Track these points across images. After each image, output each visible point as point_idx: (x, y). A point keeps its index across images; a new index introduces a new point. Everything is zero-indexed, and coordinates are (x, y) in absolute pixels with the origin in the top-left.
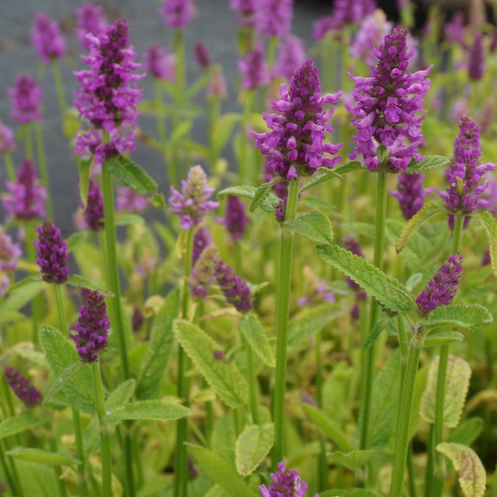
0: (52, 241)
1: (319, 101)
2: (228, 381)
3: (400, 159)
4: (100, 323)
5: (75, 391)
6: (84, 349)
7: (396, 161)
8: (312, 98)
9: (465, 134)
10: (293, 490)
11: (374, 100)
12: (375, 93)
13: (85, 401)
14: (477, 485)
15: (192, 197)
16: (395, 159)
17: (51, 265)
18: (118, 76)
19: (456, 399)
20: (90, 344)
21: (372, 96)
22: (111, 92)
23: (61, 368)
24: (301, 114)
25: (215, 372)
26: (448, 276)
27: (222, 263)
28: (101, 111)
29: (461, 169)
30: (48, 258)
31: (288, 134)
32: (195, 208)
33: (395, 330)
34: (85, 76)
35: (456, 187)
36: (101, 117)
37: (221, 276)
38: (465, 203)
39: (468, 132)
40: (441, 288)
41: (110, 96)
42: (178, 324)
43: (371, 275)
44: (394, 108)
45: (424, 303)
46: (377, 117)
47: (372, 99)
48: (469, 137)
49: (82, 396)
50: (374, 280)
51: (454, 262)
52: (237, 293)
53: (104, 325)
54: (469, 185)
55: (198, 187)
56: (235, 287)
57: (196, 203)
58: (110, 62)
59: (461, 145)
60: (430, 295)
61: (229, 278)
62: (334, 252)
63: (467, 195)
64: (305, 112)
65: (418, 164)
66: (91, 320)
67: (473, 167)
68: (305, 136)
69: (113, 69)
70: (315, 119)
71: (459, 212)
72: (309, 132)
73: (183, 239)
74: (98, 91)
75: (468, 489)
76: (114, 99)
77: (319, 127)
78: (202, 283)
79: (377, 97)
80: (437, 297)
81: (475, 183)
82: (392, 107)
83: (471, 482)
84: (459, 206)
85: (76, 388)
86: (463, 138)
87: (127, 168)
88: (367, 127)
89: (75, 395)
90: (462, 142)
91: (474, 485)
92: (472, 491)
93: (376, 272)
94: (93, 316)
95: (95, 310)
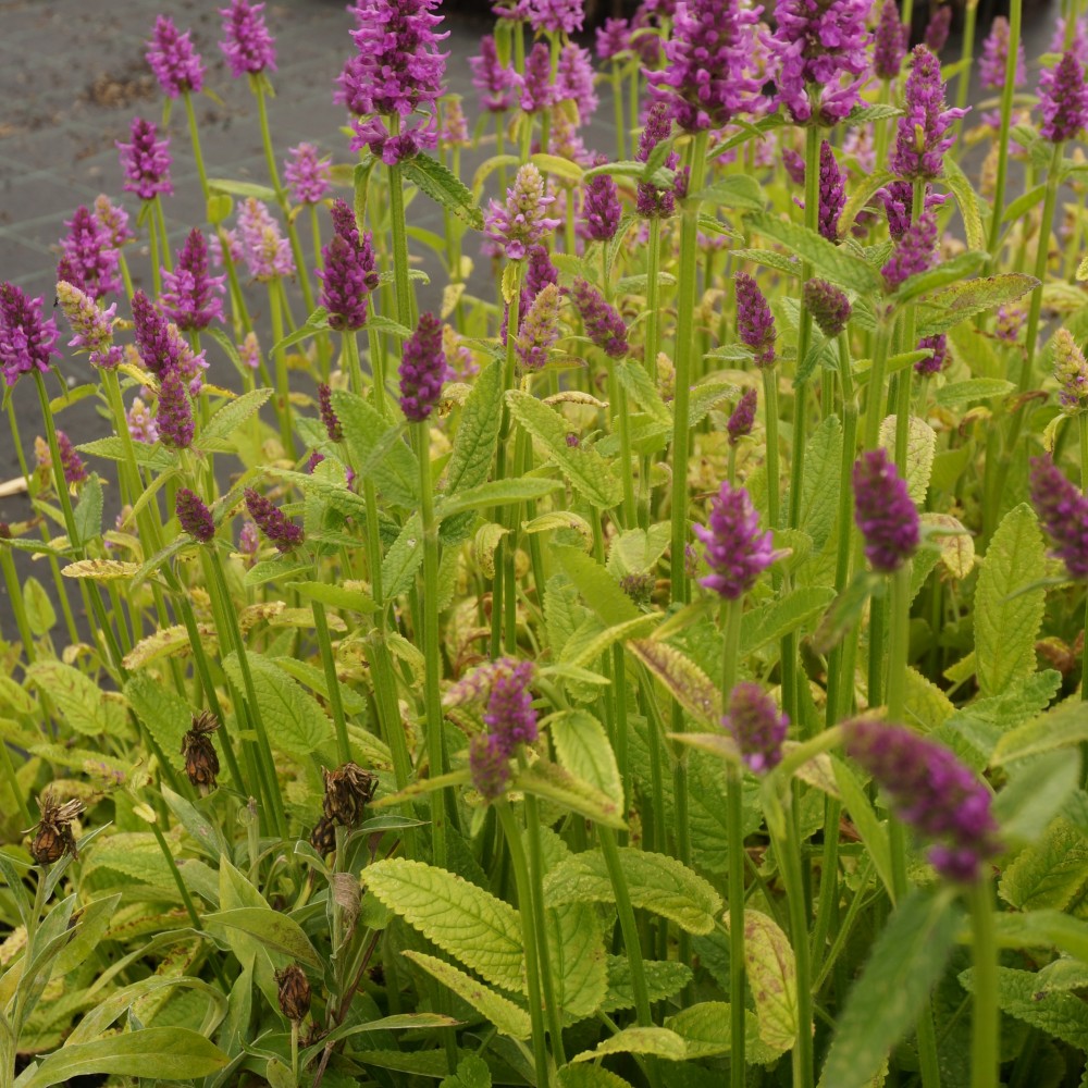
0: (345, 263)
1: (736, 17)
2: (589, 475)
3: (839, 103)
4: (436, 360)
5: (388, 479)
6: (413, 400)
7: (834, 107)
8: (726, 13)
9: (921, 71)
10: (742, 515)
11: (802, 20)
12: (805, 11)
13: (403, 492)
14: (963, 553)
15: (523, 211)
16: (832, 104)
17: (344, 301)
18: (414, 34)
19: (920, 468)
20: (423, 391)
21: (799, 15)
22: (405, 58)
23: (366, 448)
24: (714, 35)
25: (570, 462)
26: (920, 238)
27: (585, 285)
28: (392, 86)
29: (920, 116)
30: (340, 289)
31: (694, 67)
32: (527, 228)
33: (833, 364)
34: (367, 36)
35: (915, 142)
36: (392, 95)
37: (587, 302)
38: (927, 163)
39: (924, 67)
40: (913, 254)
41: (401, 65)
42: (512, 396)
43: (816, 248)
44: (832, 28)
45: (891, 275)
46: (807, 44)
47: (801, 19)
48: (926, 75)
49: (398, 485)
50: (821, 255)
51: (927, 221)
52: (610, 327)
53: (439, 363)
54: (931, 137)
55: (532, 195)
56: (606, 319)
57: (528, 220)
58: (401, 13)
59: (917, 86)
60: (898, 263)
61: (596, 305)
62: (766, 222)
63: (929, 152)
64: (719, 33)
65: (861, 115)
66: (424, 355)
67: (935, 114)
68: (718, 67)
69: (406, 24)
70: (731, 43)
71: (920, 178)
72: (724, 61)
73: (510, 277)
74: (384, 59)
75: (952, 558)
76: (411, 67)
77: (739, 53)
78: (537, 344)
79: (806, 16)
80: (908, 265)
81: (939, 135)
82: (829, 25)
83: (955, 550)
84: (920, 169)
85: (388, 474)
86: (919, 76)
87: (427, 170)
88: (796, 58)
89: (388, 483)
90: (918, 81)
91: (959, 553)
92: (956, 560)
93: (824, 244)
94: (426, 349)
95: (429, 339)
